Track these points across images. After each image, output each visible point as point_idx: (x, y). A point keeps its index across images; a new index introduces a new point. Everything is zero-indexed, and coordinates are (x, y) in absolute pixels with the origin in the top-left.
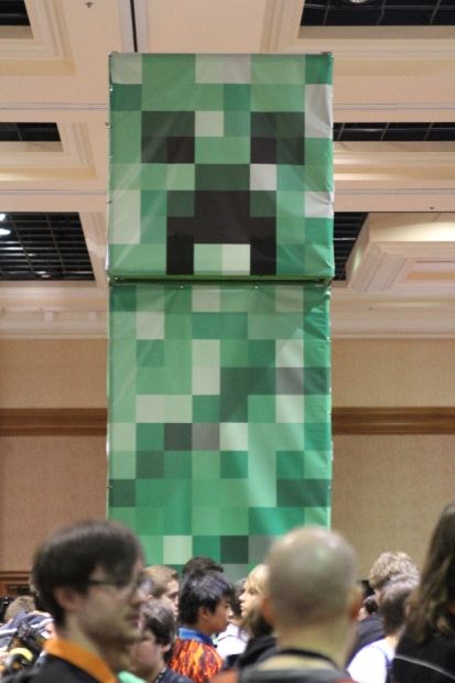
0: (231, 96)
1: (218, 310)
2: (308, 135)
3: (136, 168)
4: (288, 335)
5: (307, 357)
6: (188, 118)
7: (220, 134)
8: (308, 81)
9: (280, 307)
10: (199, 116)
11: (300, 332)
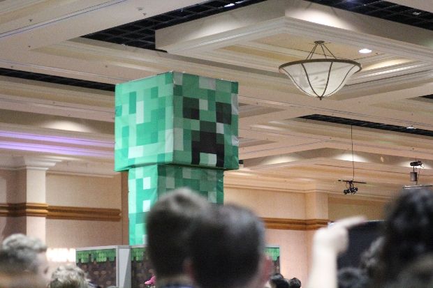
0: (211, 94)
1: (190, 178)
2: (233, 113)
3: (181, 119)
4: (212, 190)
5: (217, 199)
6: (197, 101)
7: (207, 109)
8: (232, 92)
9: (209, 179)
10: (200, 101)
11: (215, 189)
